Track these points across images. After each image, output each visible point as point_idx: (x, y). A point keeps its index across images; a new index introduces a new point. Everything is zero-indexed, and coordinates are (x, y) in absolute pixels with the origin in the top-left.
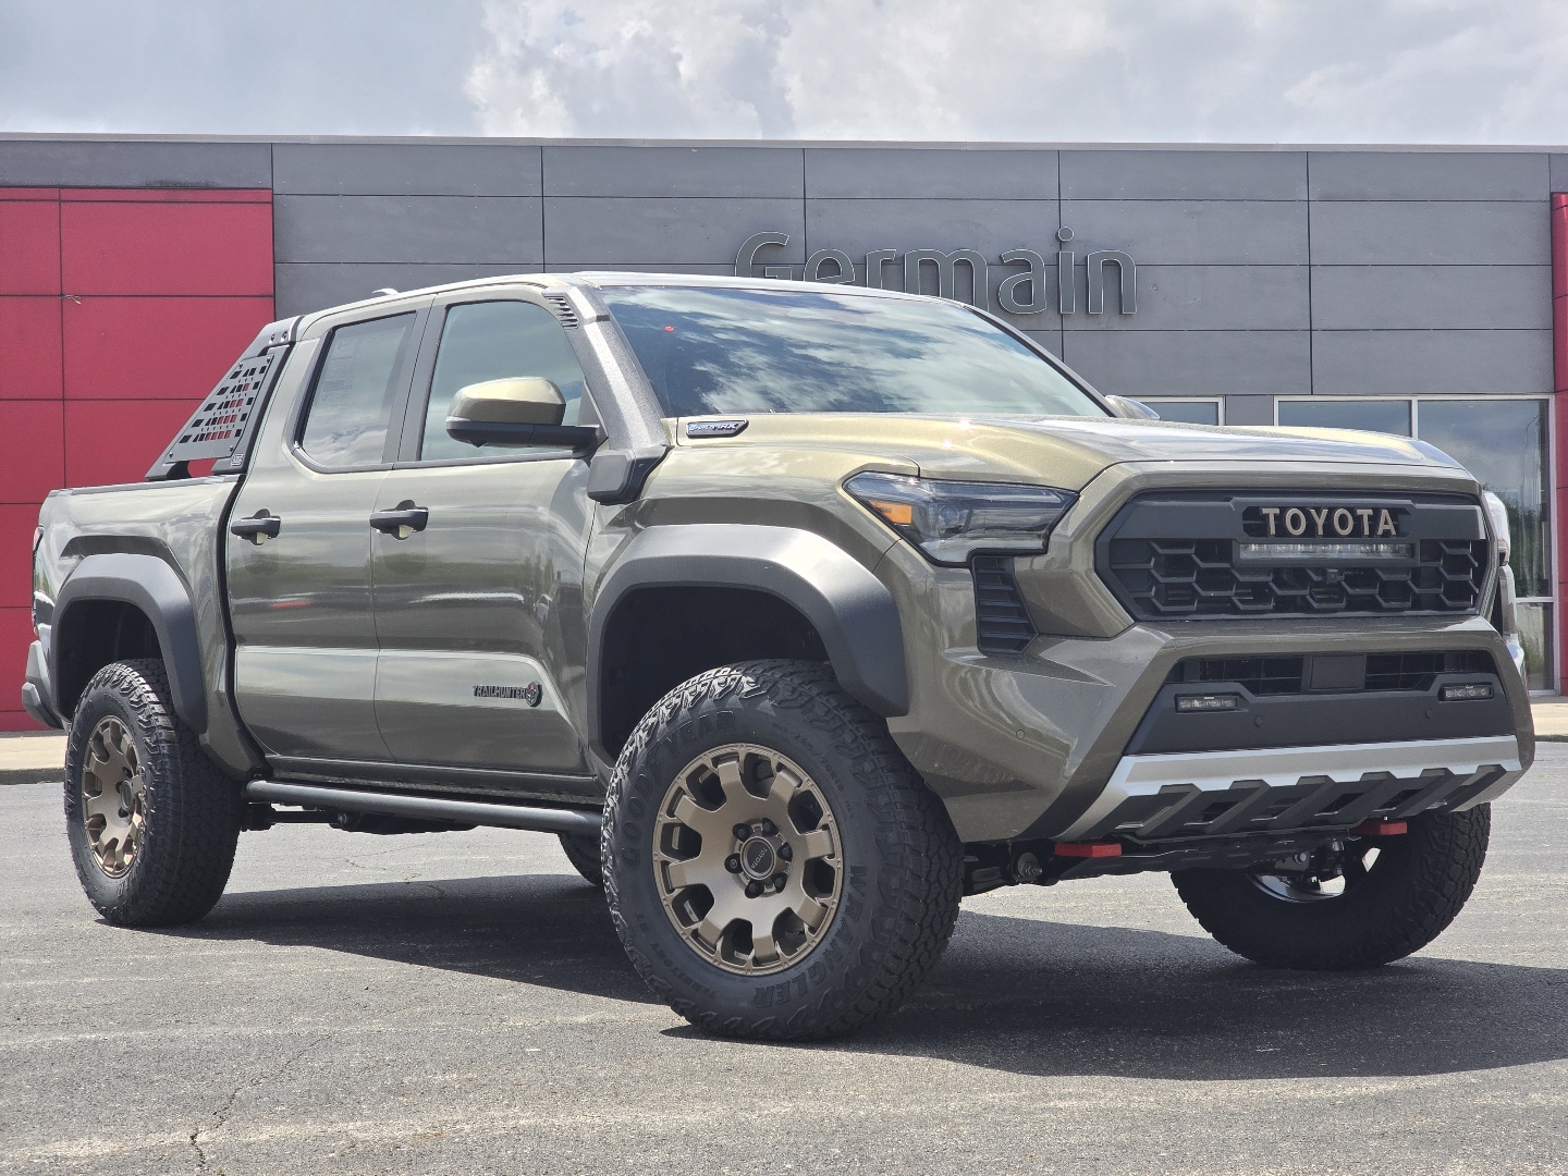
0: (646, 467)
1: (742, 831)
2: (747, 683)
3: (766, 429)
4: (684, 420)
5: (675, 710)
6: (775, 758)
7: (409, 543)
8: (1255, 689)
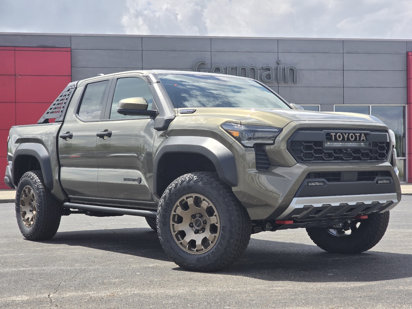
0: (169, 121)
1: (193, 216)
2: (195, 178)
3: (200, 111)
4: (179, 109)
5: (176, 185)
6: (202, 197)
7: (107, 141)
8: (329, 180)
